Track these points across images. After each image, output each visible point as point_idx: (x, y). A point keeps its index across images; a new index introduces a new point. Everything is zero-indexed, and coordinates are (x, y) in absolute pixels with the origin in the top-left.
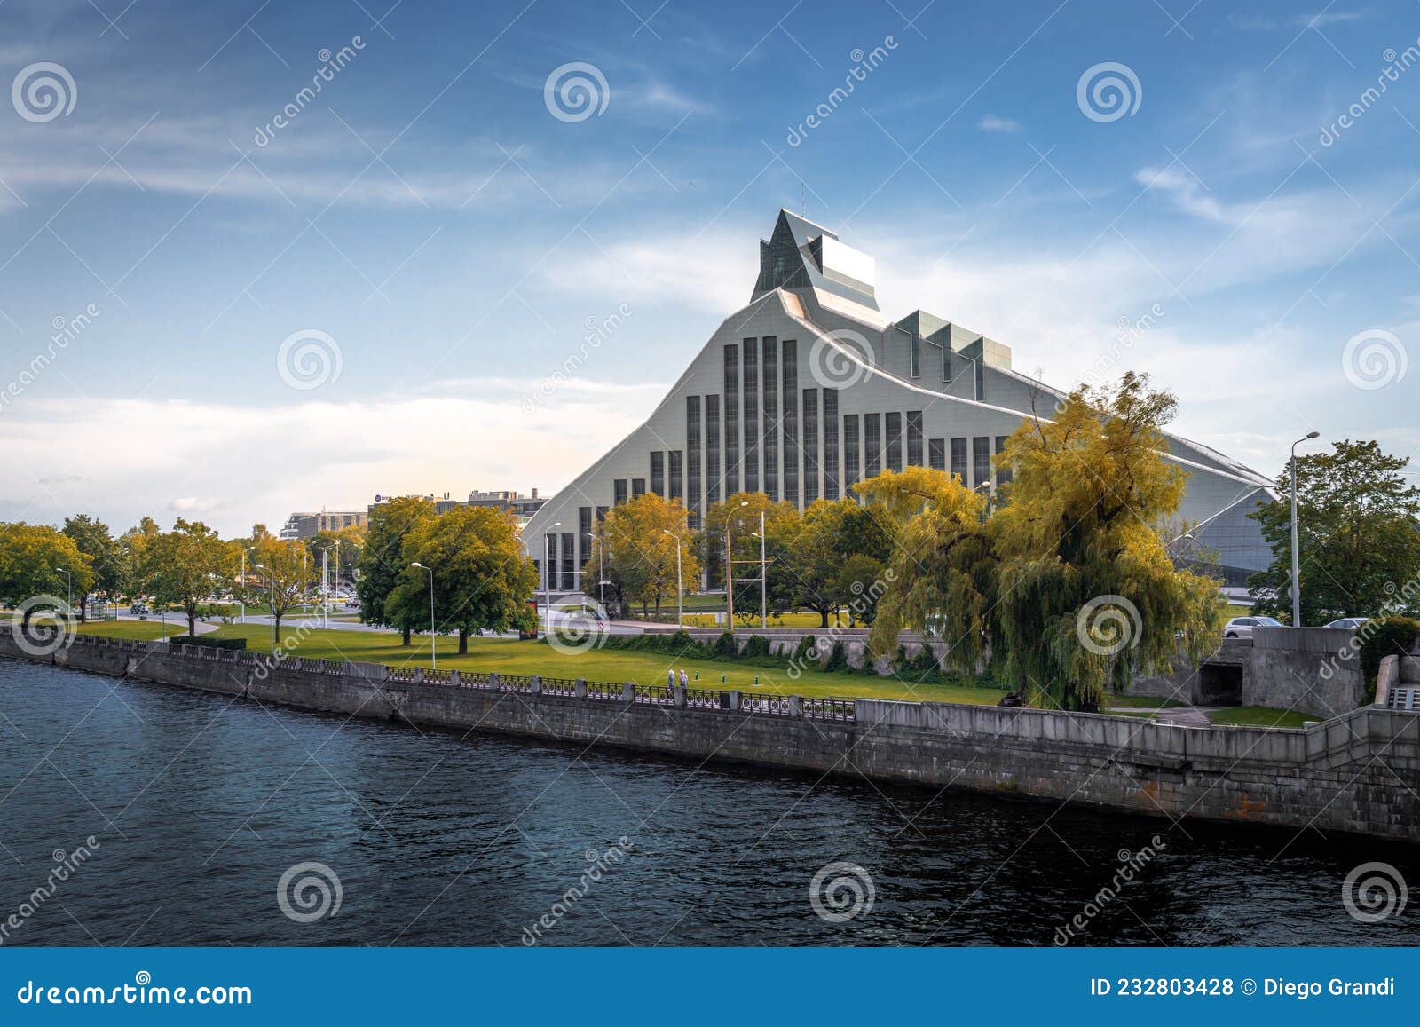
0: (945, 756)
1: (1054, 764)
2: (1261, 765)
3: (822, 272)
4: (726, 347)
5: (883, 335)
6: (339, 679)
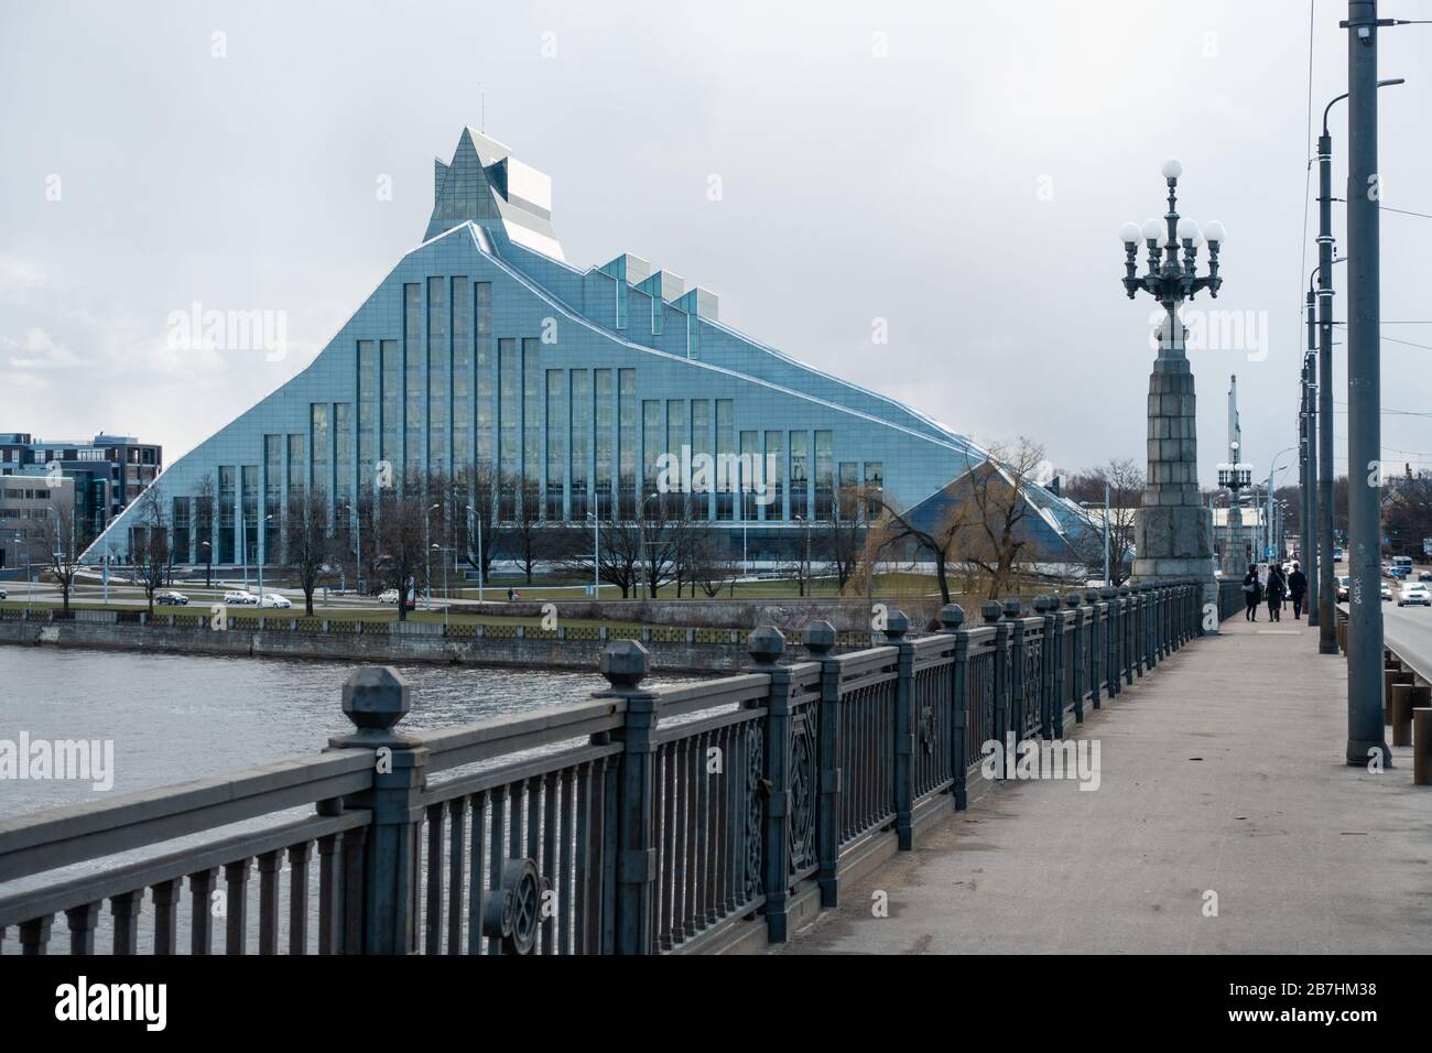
3: (506, 199)
4: (405, 285)
5: (583, 279)
6: (386, 635)
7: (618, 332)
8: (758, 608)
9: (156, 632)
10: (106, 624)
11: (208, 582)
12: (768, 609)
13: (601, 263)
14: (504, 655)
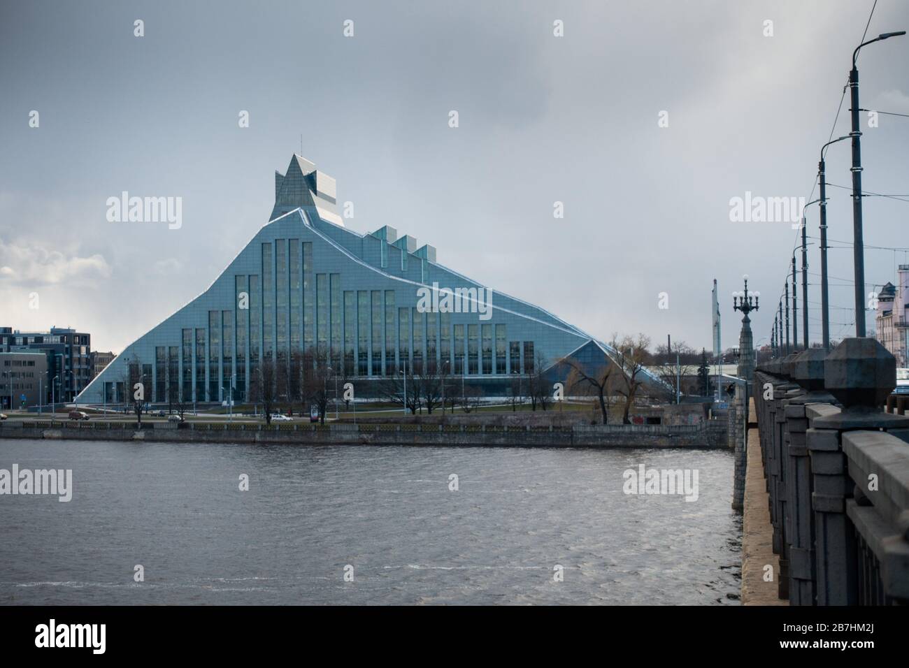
0: (602, 438)
1: (635, 437)
2: (687, 433)
3: (316, 194)
4: (263, 244)
5: (362, 239)
6: (329, 432)
7: (382, 269)
8: (504, 417)
9: (201, 433)
10: (172, 429)
11: (170, 412)
12: (509, 417)
13: (373, 231)
14: (390, 439)
